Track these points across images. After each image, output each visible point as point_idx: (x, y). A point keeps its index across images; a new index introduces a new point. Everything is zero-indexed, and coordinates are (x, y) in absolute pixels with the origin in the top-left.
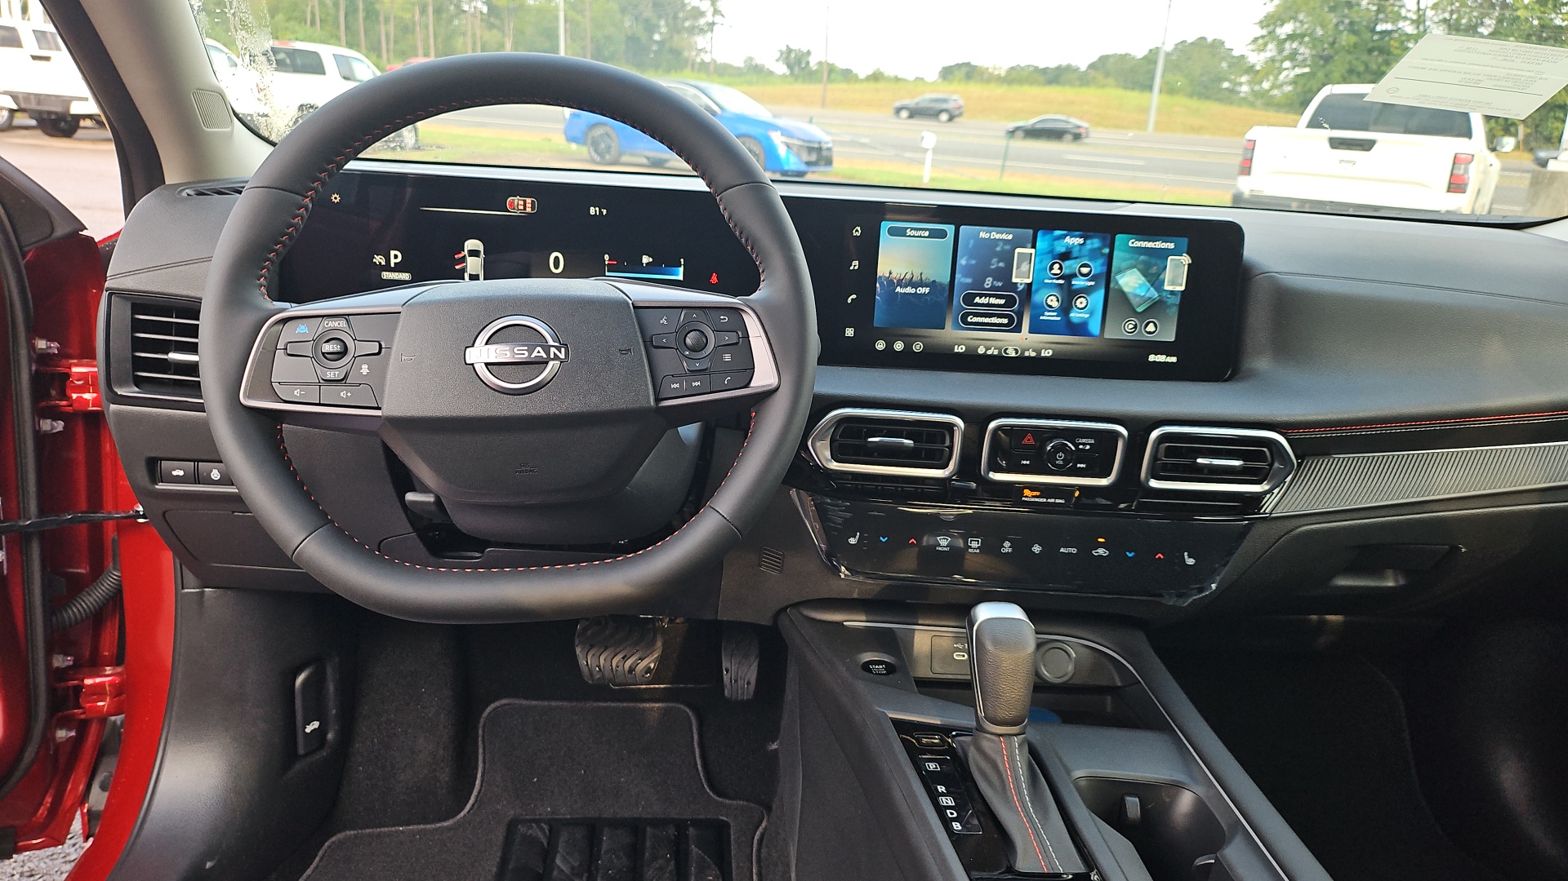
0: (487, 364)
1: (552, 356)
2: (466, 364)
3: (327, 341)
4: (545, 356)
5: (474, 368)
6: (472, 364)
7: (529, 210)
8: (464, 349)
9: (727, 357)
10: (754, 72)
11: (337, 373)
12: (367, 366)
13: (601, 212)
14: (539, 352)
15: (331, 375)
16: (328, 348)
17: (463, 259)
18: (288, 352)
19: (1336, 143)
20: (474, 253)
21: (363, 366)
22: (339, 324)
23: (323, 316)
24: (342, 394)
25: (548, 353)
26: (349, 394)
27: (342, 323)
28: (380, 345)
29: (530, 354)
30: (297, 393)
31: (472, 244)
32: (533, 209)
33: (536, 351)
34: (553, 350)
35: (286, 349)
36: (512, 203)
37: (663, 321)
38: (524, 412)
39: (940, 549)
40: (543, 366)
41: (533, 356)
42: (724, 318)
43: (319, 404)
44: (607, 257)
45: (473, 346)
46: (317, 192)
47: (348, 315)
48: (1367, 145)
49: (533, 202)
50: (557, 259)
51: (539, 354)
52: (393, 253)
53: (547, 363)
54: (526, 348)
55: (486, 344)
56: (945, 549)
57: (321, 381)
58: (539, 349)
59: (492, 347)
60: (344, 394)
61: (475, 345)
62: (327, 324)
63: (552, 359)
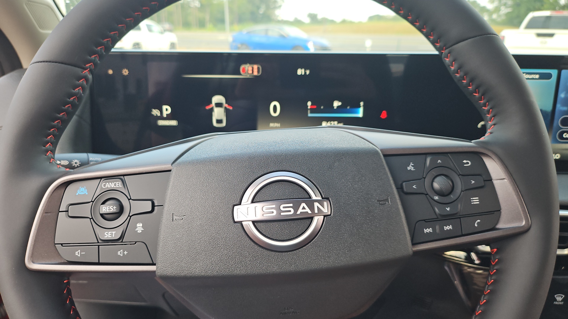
0: (254, 222)
1: (316, 211)
2: (235, 222)
3: (103, 203)
4: (310, 212)
5: (242, 225)
6: (241, 222)
7: (256, 73)
8: (231, 207)
9: (475, 201)
10: (297, 23)
11: (114, 232)
12: (141, 225)
13: (305, 73)
14: (304, 208)
15: (108, 235)
16: (106, 209)
17: (212, 110)
18: (70, 215)
19: (539, 35)
20: (219, 105)
21: (138, 225)
22: (115, 185)
23: (101, 178)
24: (119, 253)
25: (312, 208)
26: (126, 253)
27: (117, 184)
28: (153, 204)
29: (296, 210)
30: (78, 254)
31: (217, 99)
32: (258, 72)
33: (301, 207)
34: (316, 204)
35: (68, 211)
36: (244, 70)
37: (410, 168)
38: (292, 268)
39: (556, 303)
40: (308, 222)
41: (298, 213)
42: (467, 163)
43: (99, 264)
44: (309, 104)
45: (240, 204)
46: (95, 64)
47: (124, 175)
48: (551, 35)
49: (258, 68)
50: (275, 107)
51: (304, 211)
52: (165, 107)
53: (312, 218)
54: (291, 205)
55: (253, 202)
56: (561, 303)
57: (100, 241)
58: (303, 205)
59: (259, 205)
60: (121, 253)
61: (242, 204)
62: (105, 185)
63: (317, 215)
